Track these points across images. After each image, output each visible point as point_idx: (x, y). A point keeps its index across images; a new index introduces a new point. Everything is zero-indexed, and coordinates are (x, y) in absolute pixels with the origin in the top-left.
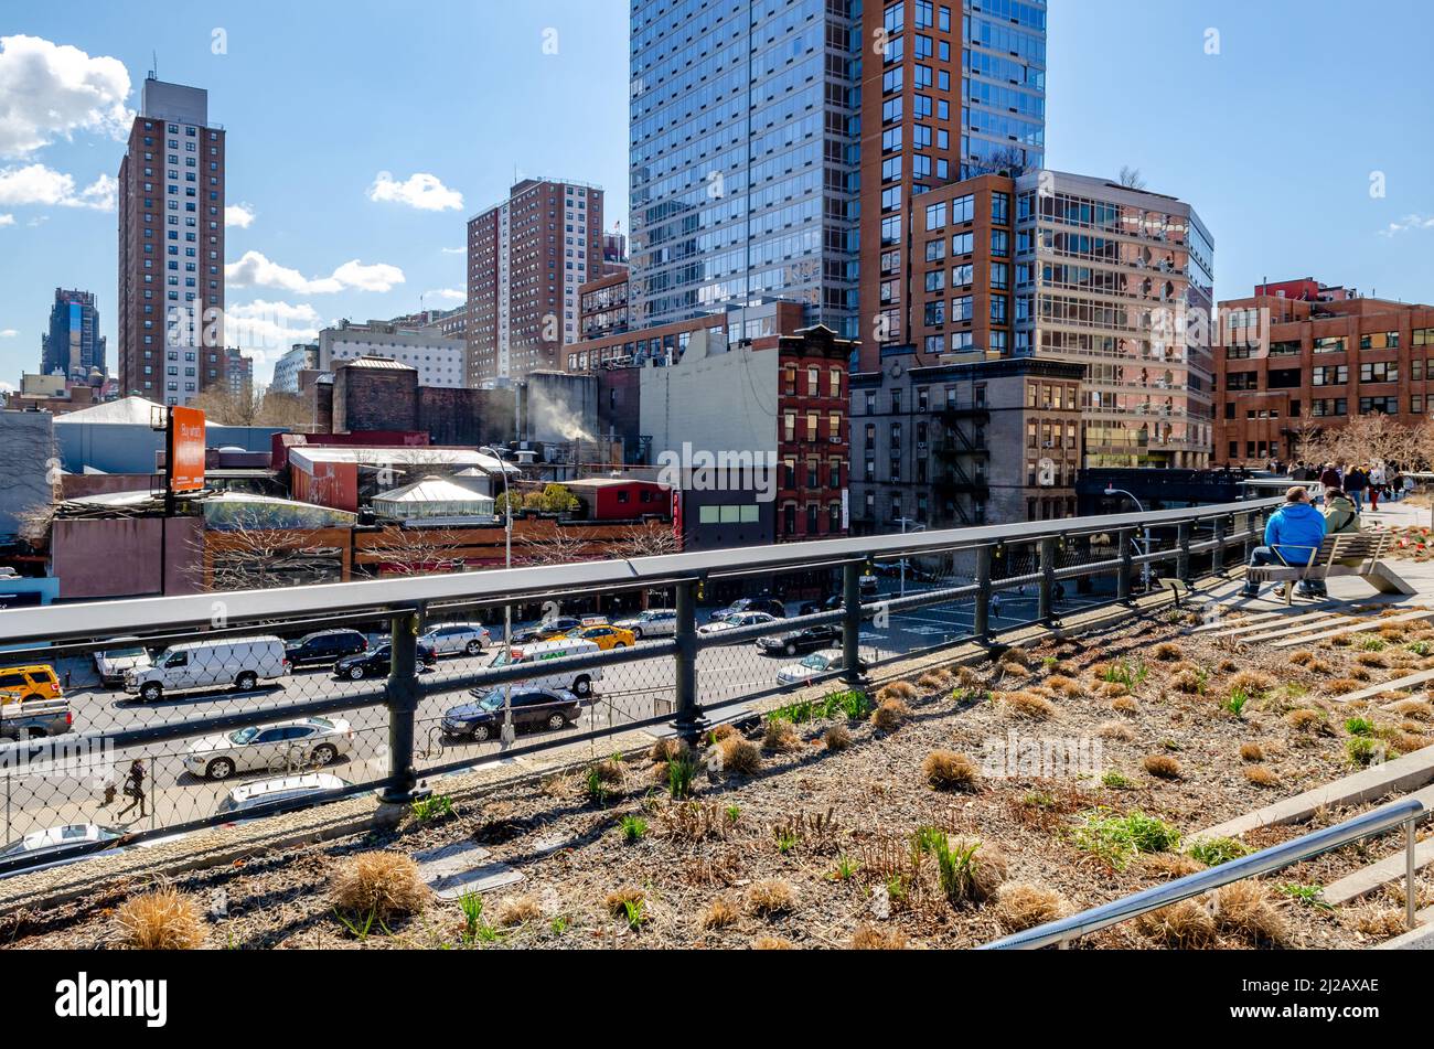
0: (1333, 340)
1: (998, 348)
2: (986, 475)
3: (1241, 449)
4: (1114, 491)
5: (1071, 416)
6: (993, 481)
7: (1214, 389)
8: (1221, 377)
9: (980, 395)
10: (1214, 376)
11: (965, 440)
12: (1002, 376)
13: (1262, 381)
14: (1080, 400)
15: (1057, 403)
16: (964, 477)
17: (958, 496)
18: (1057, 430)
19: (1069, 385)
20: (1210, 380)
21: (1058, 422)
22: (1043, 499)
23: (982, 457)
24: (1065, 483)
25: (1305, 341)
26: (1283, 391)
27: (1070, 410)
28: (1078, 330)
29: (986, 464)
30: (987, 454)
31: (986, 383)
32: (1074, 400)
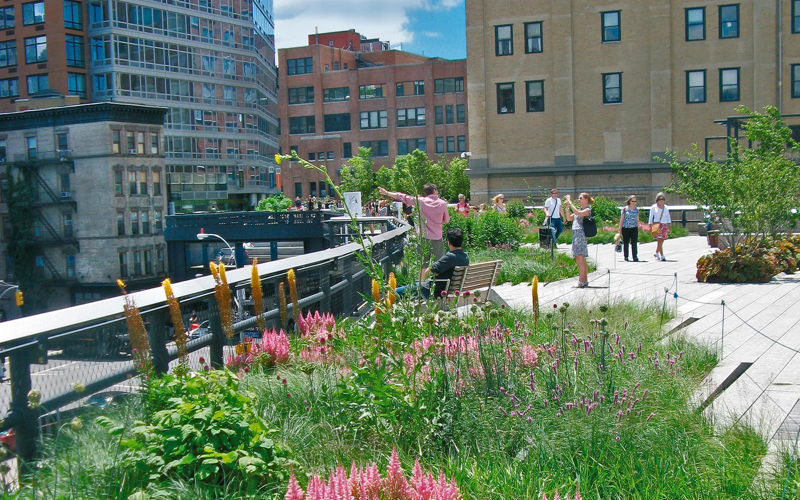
0: (373, 87)
1: (77, 92)
2: (75, 228)
3: (305, 188)
4: (206, 235)
5: (156, 162)
6: (82, 233)
7: (279, 133)
8: (285, 122)
9: (62, 142)
10: (279, 120)
11: (50, 192)
12: (84, 122)
13: (319, 125)
14: (162, 145)
15: (140, 150)
16: (51, 230)
17: (47, 252)
18: (141, 177)
19: (152, 130)
20: (276, 123)
21: (144, 169)
22: (135, 248)
23: (70, 208)
24: (153, 230)
25: (353, 88)
26: (336, 135)
27: (153, 156)
28: (155, 73)
29: (74, 216)
30: (74, 204)
31: (68, 130)
32: (156, 144)
